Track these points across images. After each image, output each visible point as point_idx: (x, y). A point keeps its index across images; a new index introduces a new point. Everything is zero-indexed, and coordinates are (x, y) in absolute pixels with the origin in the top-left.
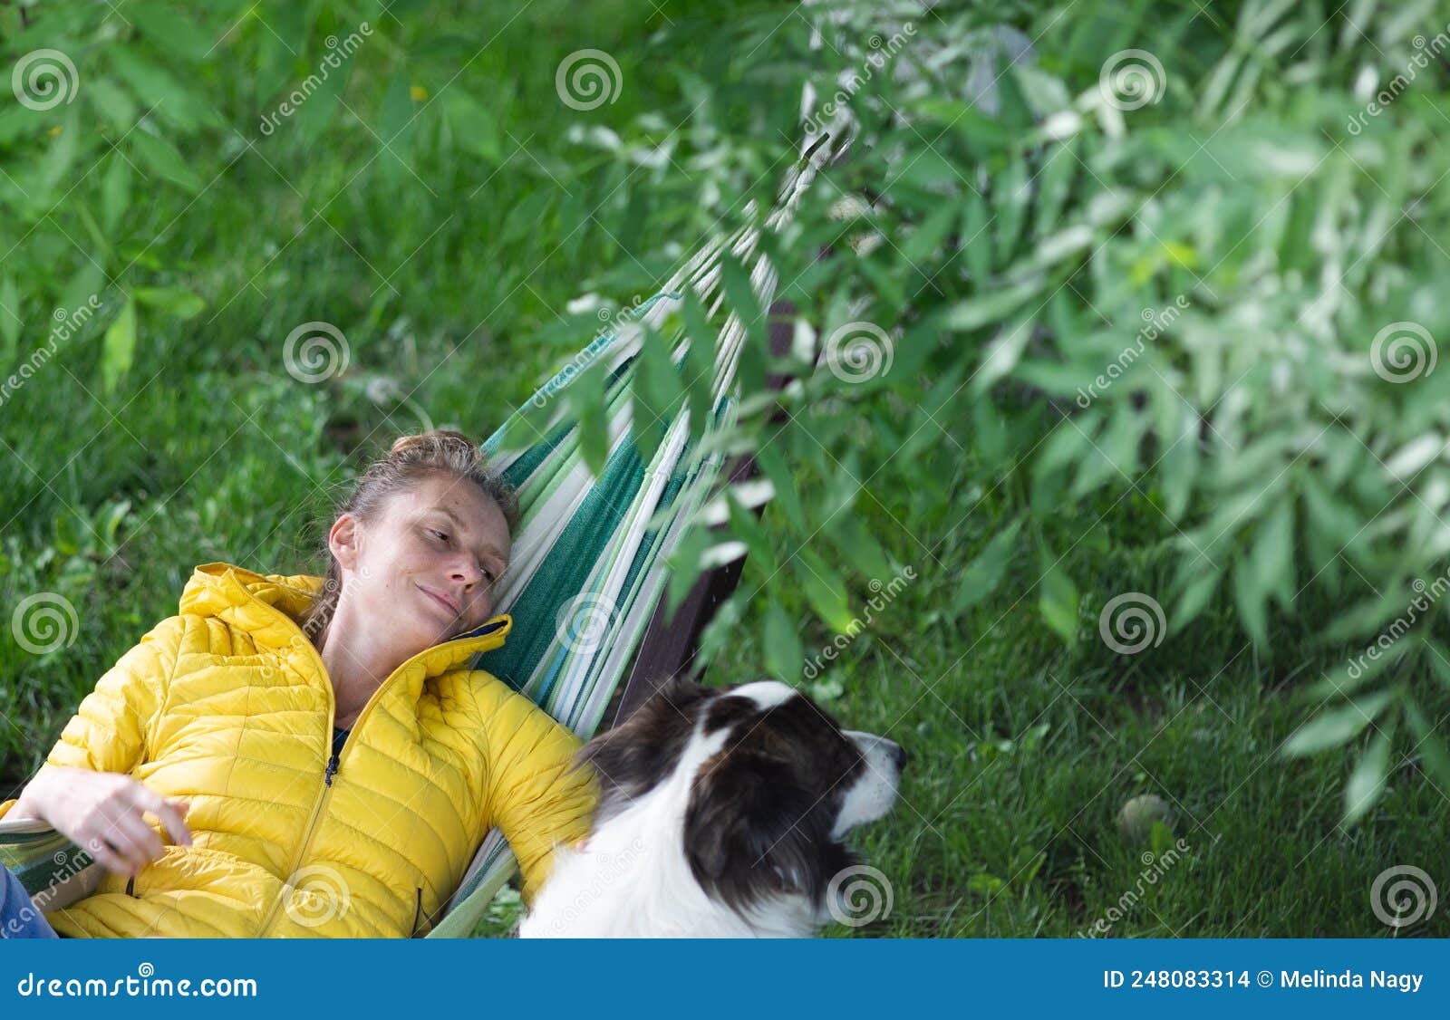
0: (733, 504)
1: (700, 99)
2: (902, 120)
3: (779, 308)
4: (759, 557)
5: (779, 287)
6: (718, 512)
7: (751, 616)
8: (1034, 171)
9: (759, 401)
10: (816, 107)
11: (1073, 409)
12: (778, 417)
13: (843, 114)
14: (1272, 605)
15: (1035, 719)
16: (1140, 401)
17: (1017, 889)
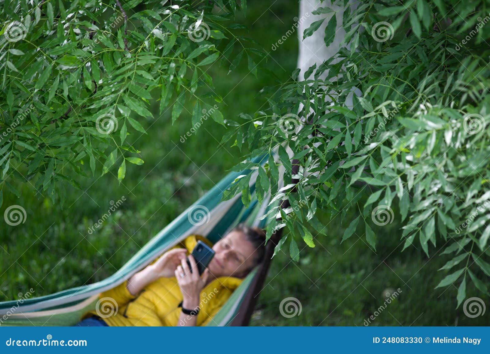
0: (283, 213)
1: (274, 106)
2: (327, 112)
3: (295, 161)
4: (289, 227)
5: (295, 156)
6: (279, 215)
7: (287, 243)
8: (364, 127)
9: (289, 186)
10: (304, 109)
11: (374, 189)
12: (294, 190)
13: (312, 111)
14: (429, 242)
15: (360, 268)
16: (393, 188)
17: (355, 313)
